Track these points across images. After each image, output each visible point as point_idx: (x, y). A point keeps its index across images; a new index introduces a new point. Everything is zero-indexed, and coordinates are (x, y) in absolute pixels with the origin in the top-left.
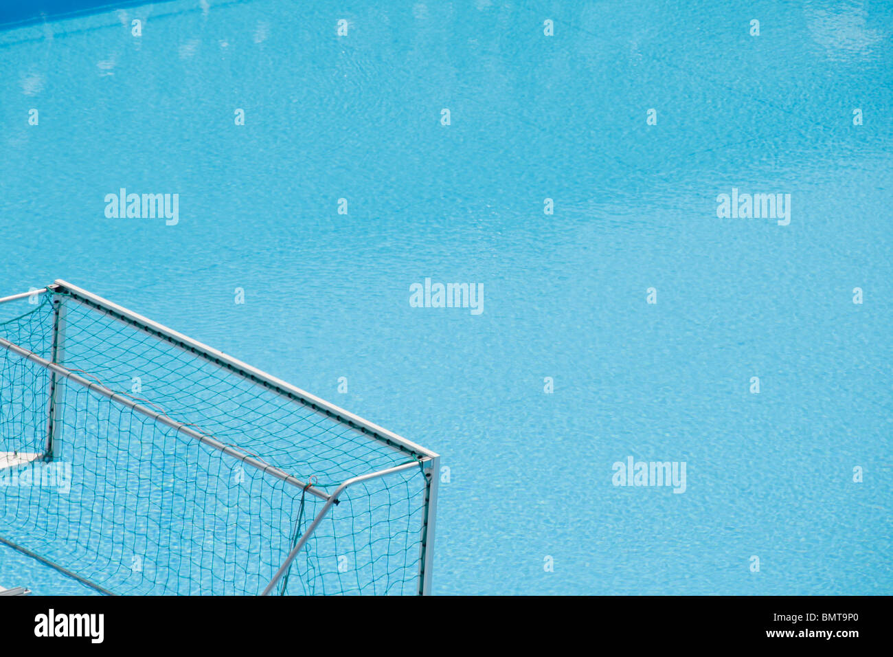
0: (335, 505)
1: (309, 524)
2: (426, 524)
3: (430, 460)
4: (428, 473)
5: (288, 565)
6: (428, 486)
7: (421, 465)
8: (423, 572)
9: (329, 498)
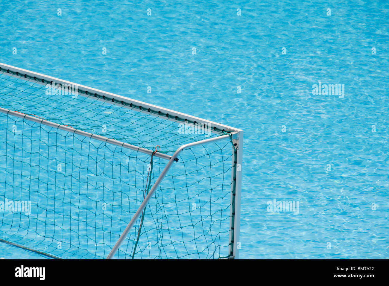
0: (175, 162)
1: (157, 179)
2: (235, 179)
3: (237, 134)
4: (236, 143)
5: (144, 207)
6: (236, 152)
7: (231, 136)
8: (233, 214)
9: (170, 158)
